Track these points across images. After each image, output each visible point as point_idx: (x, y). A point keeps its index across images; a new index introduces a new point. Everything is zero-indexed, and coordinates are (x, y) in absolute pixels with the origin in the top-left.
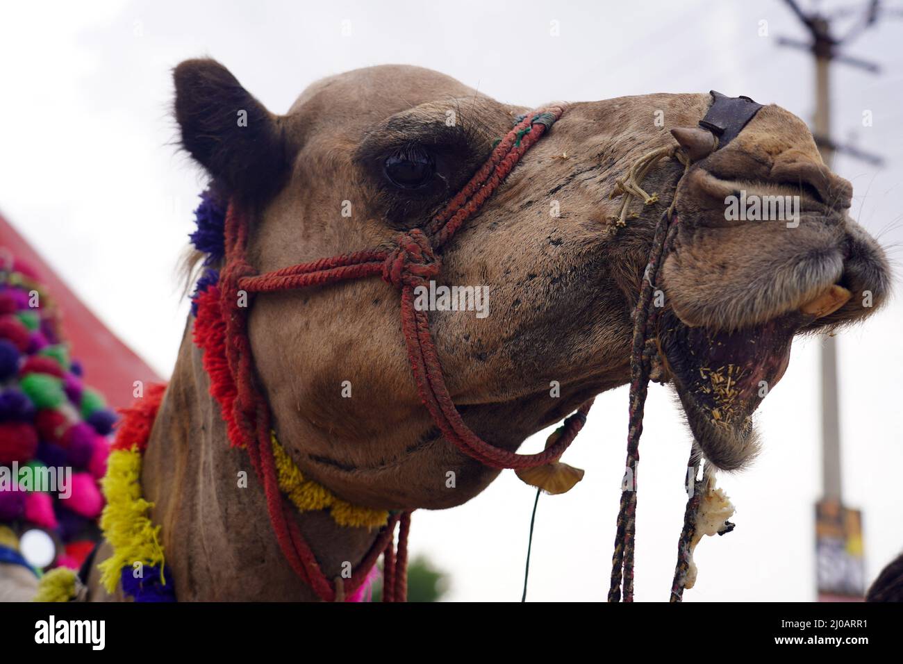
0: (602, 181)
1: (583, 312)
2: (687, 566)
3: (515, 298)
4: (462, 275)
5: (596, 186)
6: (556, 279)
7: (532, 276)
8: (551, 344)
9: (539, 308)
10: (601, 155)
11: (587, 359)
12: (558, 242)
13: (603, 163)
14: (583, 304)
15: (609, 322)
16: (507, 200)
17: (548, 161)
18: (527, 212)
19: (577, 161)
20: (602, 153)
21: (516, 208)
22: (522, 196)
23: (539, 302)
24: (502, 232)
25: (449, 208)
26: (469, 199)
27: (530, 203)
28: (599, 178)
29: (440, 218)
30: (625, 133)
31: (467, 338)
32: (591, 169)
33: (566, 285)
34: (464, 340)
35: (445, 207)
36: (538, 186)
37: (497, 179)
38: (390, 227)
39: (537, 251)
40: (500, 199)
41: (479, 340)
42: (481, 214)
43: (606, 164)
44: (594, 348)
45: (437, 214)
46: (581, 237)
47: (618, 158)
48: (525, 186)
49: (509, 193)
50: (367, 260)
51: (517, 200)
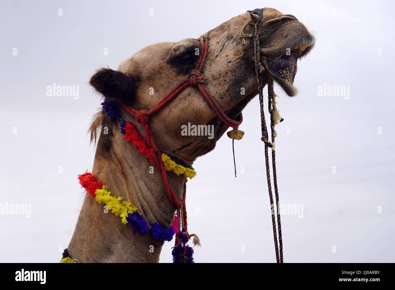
0: (232, 43)
1: (244, 77)
2: (274, 131)
3: (224, 79)
4: (207, 79)
5: (231, 45)
6: (234, 71)
7: (227, 73)
8: (238, 88)
9: (232, 80)
10: (228, 37)
11: (249, 88)
12: (230, 62)
13: (229, 38)
14: (243, 75)
15: (251, 77)
16: (210, 57)
17: (215, 44)
18: (217, 59)
19: (222, 41)
20: (228, 36)
21: (214, 58)
22: (214, 54)
23: (231, 78)
24: (213, 65)
25: (199, 62)
26: (202, 58)
27: (217, 56)
28: (231, 42)
29: (198, 65)
30: (231, 29)
31: (217, 93)
32: (227, 41)
33: (237, 71)
34: (216, 94)
35: (197, 62)
36: (217, 50)
37: (206, 51)
38: (185, 75)
39: (226, 66)
40: (208, 57)
41: (220, 93)
42: (205, 63)
43: (230, 38)
44: (250, 85)
45: (196, 64)
46: (235, 59)
47: (233, 35)
48: (213, 52)
49: (210, 55)
50: (184, 83)
51: (213, 56)
